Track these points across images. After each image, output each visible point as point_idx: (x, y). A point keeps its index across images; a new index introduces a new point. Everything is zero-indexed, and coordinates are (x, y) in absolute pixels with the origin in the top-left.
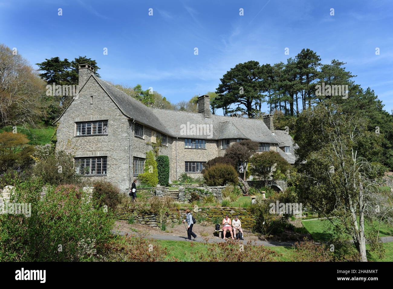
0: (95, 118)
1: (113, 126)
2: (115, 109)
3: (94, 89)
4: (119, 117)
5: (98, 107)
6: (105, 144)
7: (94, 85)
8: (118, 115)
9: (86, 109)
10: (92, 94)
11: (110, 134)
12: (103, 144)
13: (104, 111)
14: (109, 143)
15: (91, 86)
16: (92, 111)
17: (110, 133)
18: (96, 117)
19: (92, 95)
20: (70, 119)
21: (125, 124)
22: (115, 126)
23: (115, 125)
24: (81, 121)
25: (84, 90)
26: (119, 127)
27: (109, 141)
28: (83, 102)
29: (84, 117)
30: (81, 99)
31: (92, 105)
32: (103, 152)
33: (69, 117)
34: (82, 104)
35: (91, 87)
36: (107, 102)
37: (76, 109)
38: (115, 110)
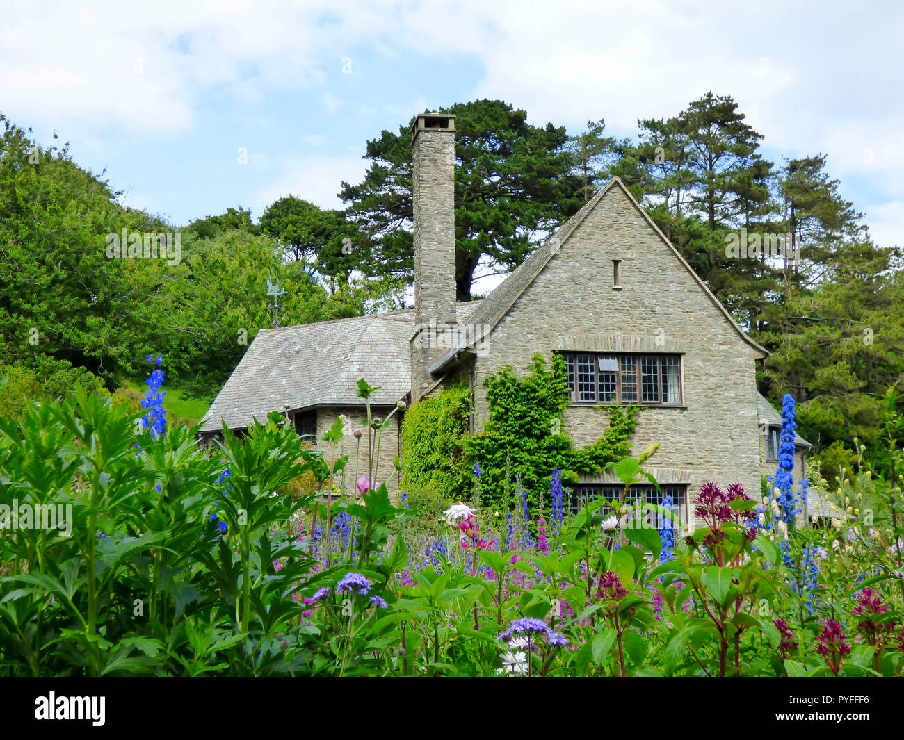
0: (633, 342)
1: (703, 377)
2: (709, 316)
3: (623, 237)
4: (724, 347)
5: (641, 302)
6: (677, 439)
7: (622, 220)
8: (719, 338)
9: (594, 305)
10: (615, 253)
11: (694, 406)
12: (672, 440)
13: (668, 319)
14: (693, 439)
15: (611, 221)
16: (617, 314)
17: (696, 401)
18: (636, 341)
19: (617, 258)
20: (530, 336)
21: (747, 374)
22: (712, 379)
23: (710, 375)
24: (579, 348)
25: (583, 235)
26: (727, 383)
27: (692, 432)
28: (581, 279)
29: (590, 335)
30: (574, 266)
31: (619, 294)
32: (670, 469)
33: (530, 330)
34: (578, 287)
35: (610, 226)
36: (674, 288)
37: (557, 303)
38: (709, 320)
